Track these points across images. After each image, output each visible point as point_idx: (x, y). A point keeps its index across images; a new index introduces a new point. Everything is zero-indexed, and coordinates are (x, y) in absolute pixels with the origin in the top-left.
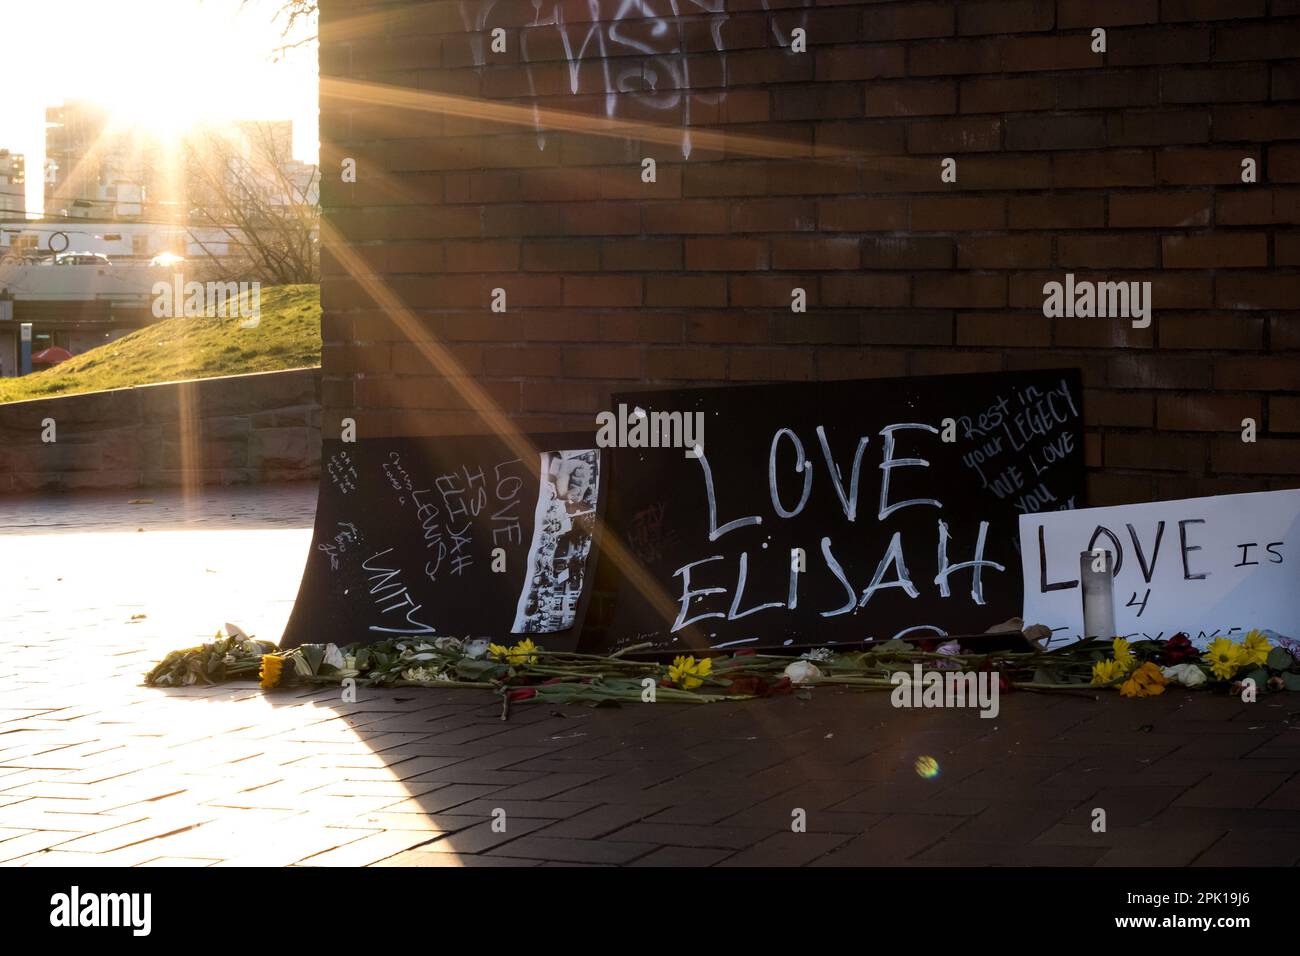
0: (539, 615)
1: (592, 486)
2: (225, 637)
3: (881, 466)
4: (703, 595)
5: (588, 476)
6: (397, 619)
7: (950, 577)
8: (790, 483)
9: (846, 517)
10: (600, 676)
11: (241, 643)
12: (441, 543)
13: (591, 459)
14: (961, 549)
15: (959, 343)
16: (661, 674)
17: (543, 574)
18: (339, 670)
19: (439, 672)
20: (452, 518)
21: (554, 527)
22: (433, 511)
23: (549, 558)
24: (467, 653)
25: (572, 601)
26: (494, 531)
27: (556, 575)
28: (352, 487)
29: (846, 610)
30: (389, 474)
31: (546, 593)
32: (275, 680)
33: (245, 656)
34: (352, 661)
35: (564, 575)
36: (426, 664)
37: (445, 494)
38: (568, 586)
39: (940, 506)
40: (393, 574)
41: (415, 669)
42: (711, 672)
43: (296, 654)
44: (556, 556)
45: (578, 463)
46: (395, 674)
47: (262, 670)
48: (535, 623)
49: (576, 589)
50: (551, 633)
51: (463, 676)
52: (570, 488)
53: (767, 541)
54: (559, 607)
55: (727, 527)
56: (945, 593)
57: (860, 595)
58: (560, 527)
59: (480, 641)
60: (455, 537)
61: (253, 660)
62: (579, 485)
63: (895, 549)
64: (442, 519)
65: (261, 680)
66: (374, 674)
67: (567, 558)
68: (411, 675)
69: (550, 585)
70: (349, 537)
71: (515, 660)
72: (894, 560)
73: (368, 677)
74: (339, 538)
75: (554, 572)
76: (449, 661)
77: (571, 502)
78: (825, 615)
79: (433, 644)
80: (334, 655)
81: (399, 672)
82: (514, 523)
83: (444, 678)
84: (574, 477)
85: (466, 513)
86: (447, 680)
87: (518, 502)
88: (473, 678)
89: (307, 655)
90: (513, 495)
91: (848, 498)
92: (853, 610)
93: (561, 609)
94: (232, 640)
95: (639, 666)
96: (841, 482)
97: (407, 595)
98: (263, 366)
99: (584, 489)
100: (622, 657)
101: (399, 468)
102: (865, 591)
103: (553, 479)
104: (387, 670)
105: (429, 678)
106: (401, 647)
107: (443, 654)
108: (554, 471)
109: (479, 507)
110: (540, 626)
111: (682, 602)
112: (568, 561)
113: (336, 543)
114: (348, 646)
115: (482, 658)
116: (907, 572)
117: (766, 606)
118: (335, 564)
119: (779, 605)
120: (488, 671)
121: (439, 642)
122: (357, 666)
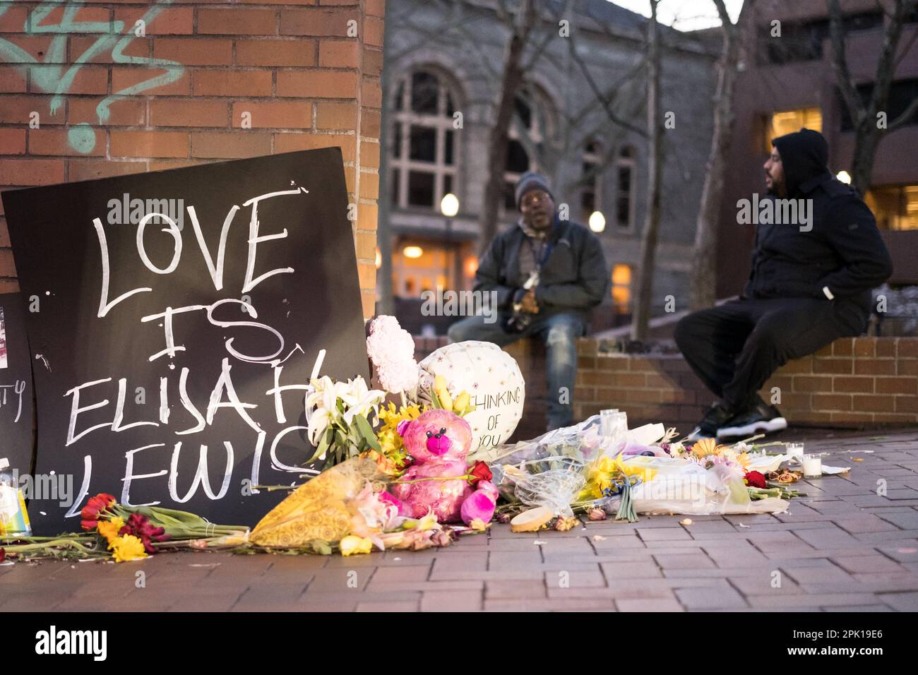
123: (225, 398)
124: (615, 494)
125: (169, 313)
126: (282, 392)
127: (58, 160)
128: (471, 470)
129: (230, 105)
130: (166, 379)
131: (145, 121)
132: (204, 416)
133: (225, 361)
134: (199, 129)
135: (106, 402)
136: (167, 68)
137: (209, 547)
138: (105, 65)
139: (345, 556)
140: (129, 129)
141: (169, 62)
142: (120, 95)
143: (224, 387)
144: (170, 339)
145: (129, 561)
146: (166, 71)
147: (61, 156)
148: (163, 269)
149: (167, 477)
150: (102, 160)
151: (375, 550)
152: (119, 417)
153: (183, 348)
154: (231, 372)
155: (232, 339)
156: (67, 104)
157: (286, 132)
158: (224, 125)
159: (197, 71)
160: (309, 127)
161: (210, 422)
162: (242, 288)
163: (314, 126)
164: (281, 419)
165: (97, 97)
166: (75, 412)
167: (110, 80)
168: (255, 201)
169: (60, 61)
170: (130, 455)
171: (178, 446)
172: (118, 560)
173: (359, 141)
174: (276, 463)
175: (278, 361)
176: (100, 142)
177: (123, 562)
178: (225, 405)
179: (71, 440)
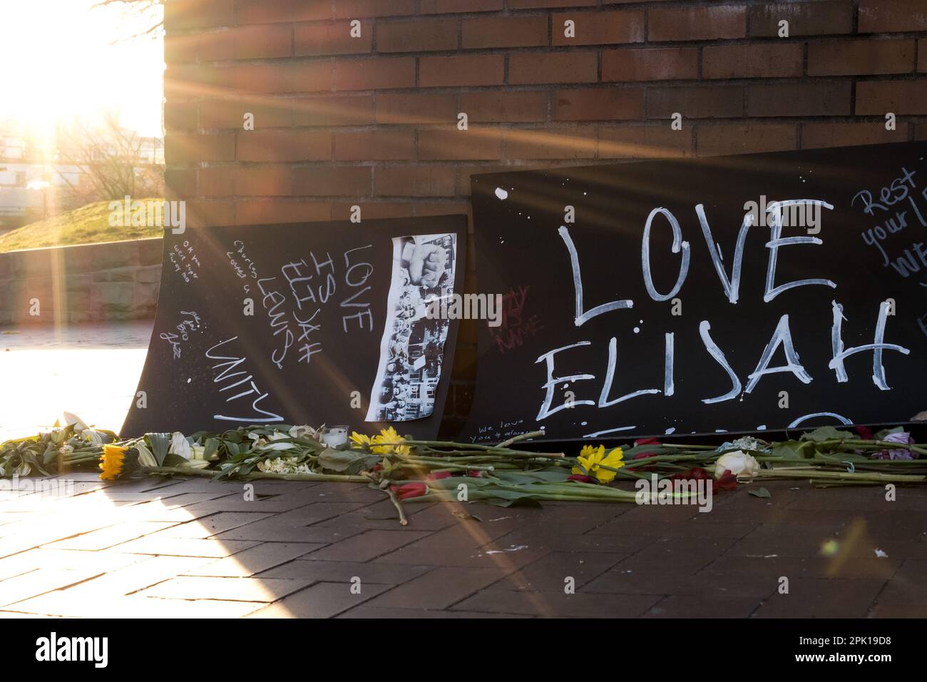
0: (395, 403)
1: (448, 271)
2: (64, 425)
3: (768, 245)
4: (569, 382)
5: (444, 261)
6: (243, 407)
7: (847, 361)
8: (665, 266)
9: (727, 299)
10: (491, 468)
11: (80, 432)
12: (288, 331)
13: (447, 243)
14: (858, 330)
15: (857, 113)
16: (567, 467)
17: (398, 361)
18: (187, 461)
19: (299, 463)
20: (300, 306)
21: (407, 313)
22: (279, 299)
23: (403, 345)
24: (323, 442)
25: (431, 389)
26: (344, 318)
27: (411, 362)
28: (195, 276)
29: (731, 396)
30: (233, 262)
31: (402, 381)
32: (117, 472)
33: (84, 446)
34: (200, 451)
35: (420, 362)
36: (283, 455)
37: (291, 282)
38: (425, 373)
39: (834, 286)
40: (238, 363)
41: (272, 460)
42: (623, 464)
43: (140, 444)
44: (410, 343)
45: (432, 247)
46: (250, 465)
47: (102, 461)
48: (390, 411)
49: (434, 376)
50: (408, 422)
51: (327, 468)
52: (424, 273)
53: (639, 326)
54: (416, 395)
55: (594, 312)
56: (842, 377)
57: (744, 382)
58: (414, 313)
59: (337, 430)
60: (303, 324)
61: (92, 450)
62: (434, 270)
63: (783, 331)
64: (289, 307)
65: (101, 471)
66: (226, 466)
67: (424, 345)
68: (269, 467)
69: (406, 372)
70: (192, 326)
71: (379, 449)
72: (782, 344)
73: (220, 469)
74: (182, 327)
75: (409, 359)
76: (309, 452)
77: (426, 288)
78: (707, 401)
79: (287, 433)
80: (181, 445)
81: (255, 463)
82: (365, 309)
83: (305, 470)
84: (428, 262)
85: (315, 301)
86: (308, 472)
87: (369, 288)
88: (337, 470)
89: (152, 445)
90: (363, 282)
91: (730, 280)
92: (738, 397)
93: (419, 397)
94: (71, 429)
95: (535, 457)
96: (723, 262)
97: (252, 383)
98: (102, 239)
99: (439, 275)
100: (512, 447)
101: (244, 256)
102: (750, 377)
103: (406, 265)
104: (240, 460)
105: (288, 470)
106: (253, 436)
107: (301, 444)
108: (407, 257)
109: (328, 294)
110: (396, 415)
111: (547, 388)
112: (424, 348)
113: (178, 332)
114: (195, 435)
115: (345, 447)
116: (797, 356)
117: (639, 393)
118: (177, 353)
119: (655, 391)
120: (357, 462)
121: (294, 431)
122: (206, 457)
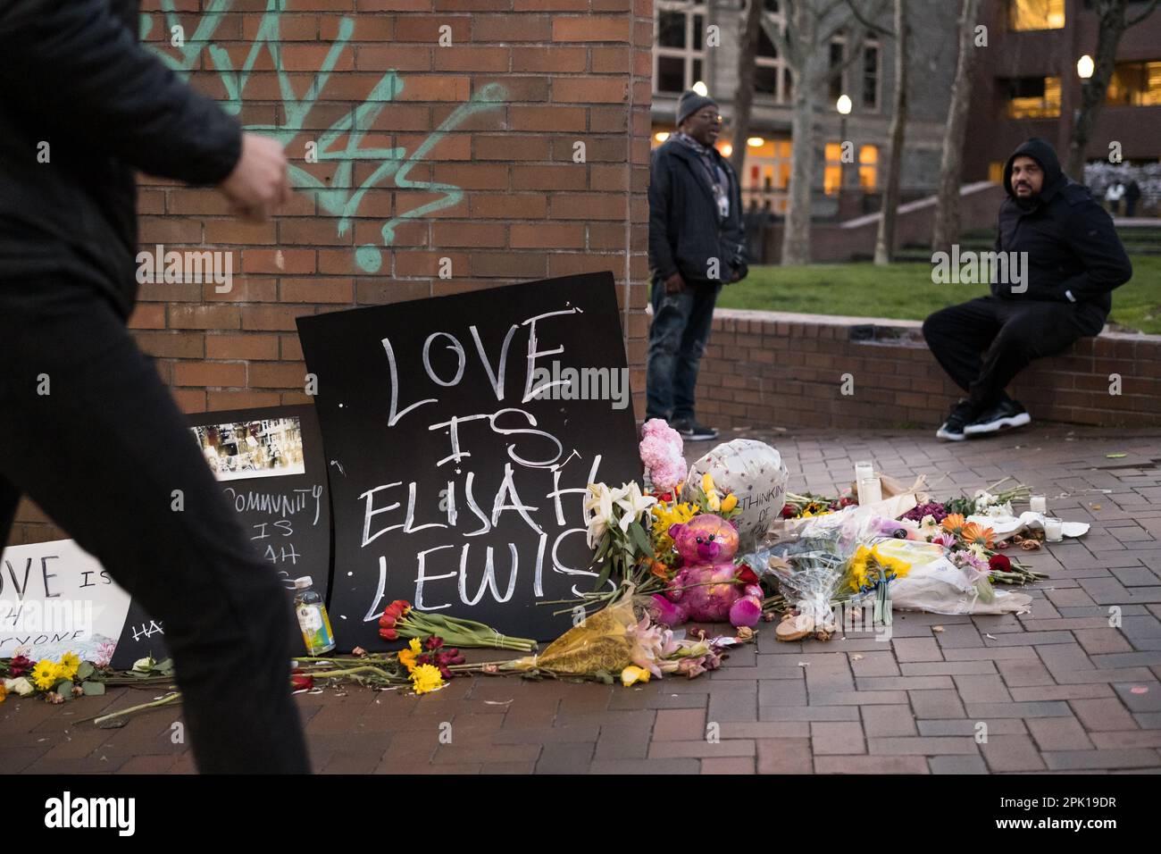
123: (508, 501)
124: (871, 589)
125: (454, 422)
126: (561, 496)
127: (347, 279)
128: (738, 574)
129: (508, 227)
130: (453, 483)
131: (428, 243)
132: (490, 519)
133: (508, 466)
134: (479, 250)
135: (397, 505)
136: (446, 192)
137: (501, 671)
138: (389, 189)
139: (627, 687)
140: (413, 250)
141: (449, 187)
142: (403, 218)
143: (507, 490)
144: (456, 447)
145: (429, 693)
146: (447, 195)
147: (350, 275)
148: (448, 382)
149: (457, 578)
150: (388, 279)
151: (653, 678)
152: (410, 520)
153: (468, 454)
154: (514, 477)
155: (514, 445)
156: (353, 226)
157: (560, 252)
158: (503, 245)
159: (476, 195)
160: (582, 247)
161: (495, 524)
162: (522, 398)
163: (587, 247)
164: (561, 522)
165: (383, 220)
166: (369, 514)
167: (393, 203)
168: (533, 320)
169: (347, 186)
170: (421, 556)
171: (466, 548)
172: (419, 692)
173: (628, 256)
174: (558, 567)
175: (557, 466)
176: (386, 262)
177: (423, 694)
178: (507, 507)
179: (366, 542)
